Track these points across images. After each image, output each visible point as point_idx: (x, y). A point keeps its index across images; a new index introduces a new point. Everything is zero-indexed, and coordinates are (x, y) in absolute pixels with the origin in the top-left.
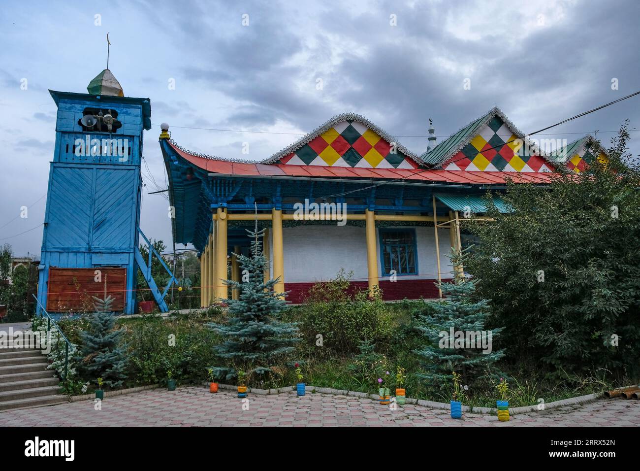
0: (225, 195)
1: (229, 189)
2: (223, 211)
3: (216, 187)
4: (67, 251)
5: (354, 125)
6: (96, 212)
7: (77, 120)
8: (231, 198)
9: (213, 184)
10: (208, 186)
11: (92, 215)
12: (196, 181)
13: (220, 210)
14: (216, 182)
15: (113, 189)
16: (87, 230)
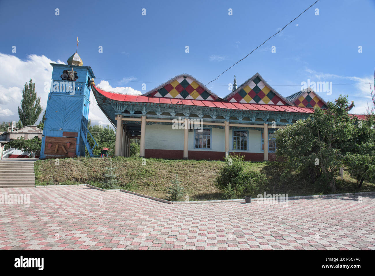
0: (120, 109)
1: (122, 107)
2: (119, 116)
3: (117, 106)
4: (53, 129)
5: (187, 79)
6: (66, 114)
7: (60, 75)
8: (123, 111)
9: (115, 104)
10: (113, 105)
11: (64, 116)
12: (108, 103)
13: (118, 116)
14: (117, 103)
15: (73, 105)
16: (61, 122)
